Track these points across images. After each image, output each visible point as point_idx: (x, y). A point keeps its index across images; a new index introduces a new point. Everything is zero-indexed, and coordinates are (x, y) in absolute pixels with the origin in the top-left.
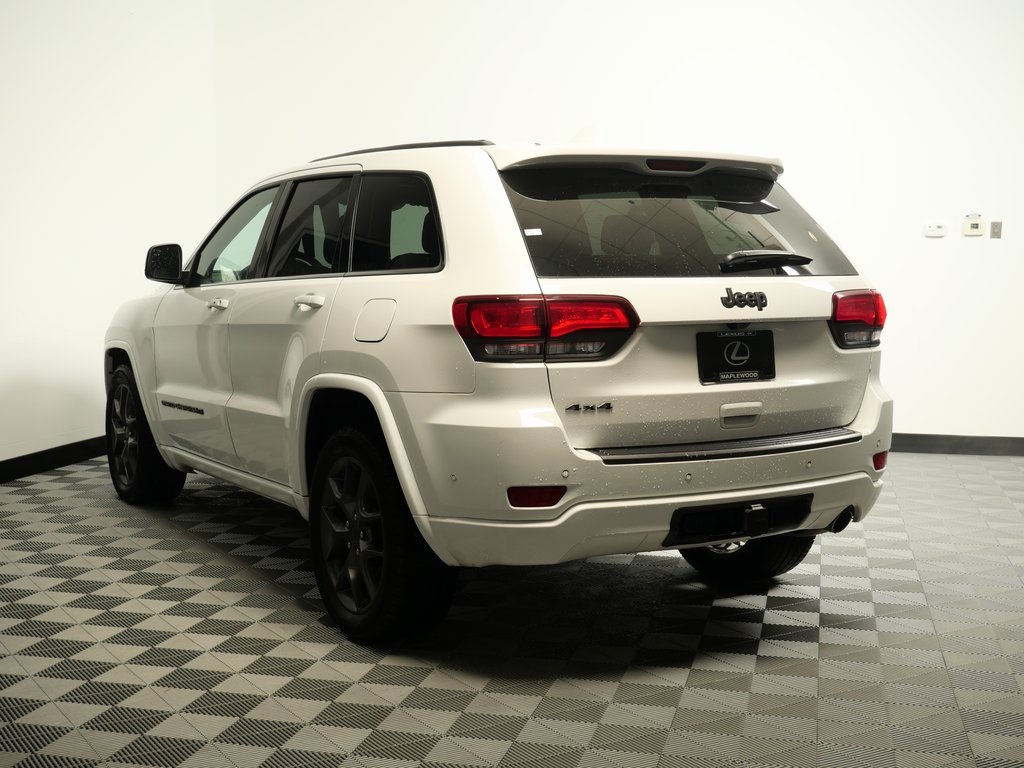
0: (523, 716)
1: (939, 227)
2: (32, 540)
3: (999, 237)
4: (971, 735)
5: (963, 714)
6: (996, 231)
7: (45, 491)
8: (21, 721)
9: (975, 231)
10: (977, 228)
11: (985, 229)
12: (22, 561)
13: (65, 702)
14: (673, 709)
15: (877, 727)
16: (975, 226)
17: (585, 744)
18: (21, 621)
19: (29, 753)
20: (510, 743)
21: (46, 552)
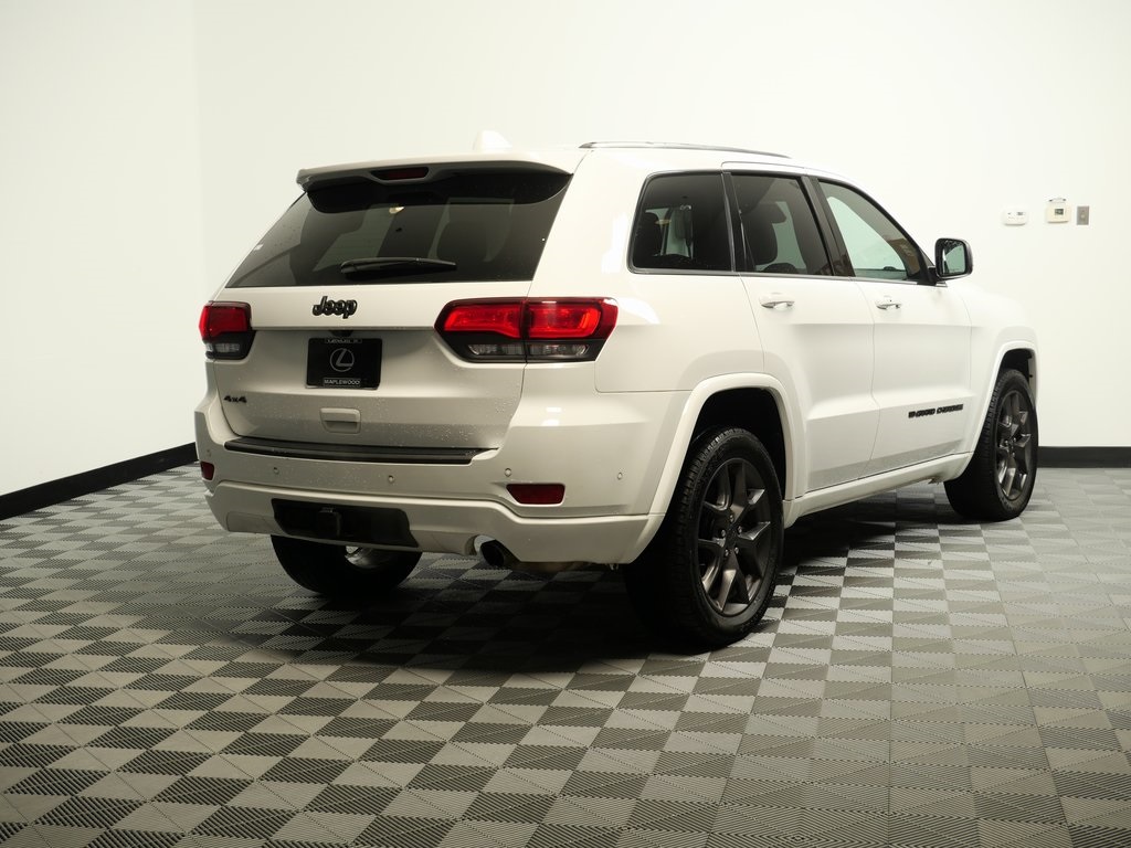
0: (581, 747)
1: (1020, 214)
2: (25, 586)
3: (1087, 223)
4: (1049, 751)
5: (1043, 732)
6: (1083, 216)
7: (27, 535)
8: (54, 766)
9: (1060, 218)
10: (1062, 213)
11: (1072, 215)
12: (18, 609)
13: (95, 748)
14: (739, 736)
15: (952, 746)
16: (1060, 212)
17: (649, 771)
18: (30, 670)
19: (70, 796)
20: (570, 772)
21: (42, 598)
